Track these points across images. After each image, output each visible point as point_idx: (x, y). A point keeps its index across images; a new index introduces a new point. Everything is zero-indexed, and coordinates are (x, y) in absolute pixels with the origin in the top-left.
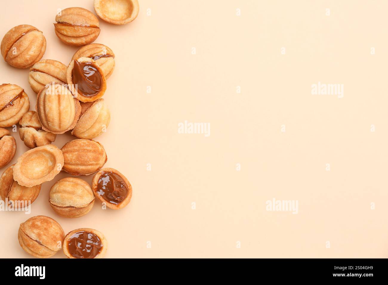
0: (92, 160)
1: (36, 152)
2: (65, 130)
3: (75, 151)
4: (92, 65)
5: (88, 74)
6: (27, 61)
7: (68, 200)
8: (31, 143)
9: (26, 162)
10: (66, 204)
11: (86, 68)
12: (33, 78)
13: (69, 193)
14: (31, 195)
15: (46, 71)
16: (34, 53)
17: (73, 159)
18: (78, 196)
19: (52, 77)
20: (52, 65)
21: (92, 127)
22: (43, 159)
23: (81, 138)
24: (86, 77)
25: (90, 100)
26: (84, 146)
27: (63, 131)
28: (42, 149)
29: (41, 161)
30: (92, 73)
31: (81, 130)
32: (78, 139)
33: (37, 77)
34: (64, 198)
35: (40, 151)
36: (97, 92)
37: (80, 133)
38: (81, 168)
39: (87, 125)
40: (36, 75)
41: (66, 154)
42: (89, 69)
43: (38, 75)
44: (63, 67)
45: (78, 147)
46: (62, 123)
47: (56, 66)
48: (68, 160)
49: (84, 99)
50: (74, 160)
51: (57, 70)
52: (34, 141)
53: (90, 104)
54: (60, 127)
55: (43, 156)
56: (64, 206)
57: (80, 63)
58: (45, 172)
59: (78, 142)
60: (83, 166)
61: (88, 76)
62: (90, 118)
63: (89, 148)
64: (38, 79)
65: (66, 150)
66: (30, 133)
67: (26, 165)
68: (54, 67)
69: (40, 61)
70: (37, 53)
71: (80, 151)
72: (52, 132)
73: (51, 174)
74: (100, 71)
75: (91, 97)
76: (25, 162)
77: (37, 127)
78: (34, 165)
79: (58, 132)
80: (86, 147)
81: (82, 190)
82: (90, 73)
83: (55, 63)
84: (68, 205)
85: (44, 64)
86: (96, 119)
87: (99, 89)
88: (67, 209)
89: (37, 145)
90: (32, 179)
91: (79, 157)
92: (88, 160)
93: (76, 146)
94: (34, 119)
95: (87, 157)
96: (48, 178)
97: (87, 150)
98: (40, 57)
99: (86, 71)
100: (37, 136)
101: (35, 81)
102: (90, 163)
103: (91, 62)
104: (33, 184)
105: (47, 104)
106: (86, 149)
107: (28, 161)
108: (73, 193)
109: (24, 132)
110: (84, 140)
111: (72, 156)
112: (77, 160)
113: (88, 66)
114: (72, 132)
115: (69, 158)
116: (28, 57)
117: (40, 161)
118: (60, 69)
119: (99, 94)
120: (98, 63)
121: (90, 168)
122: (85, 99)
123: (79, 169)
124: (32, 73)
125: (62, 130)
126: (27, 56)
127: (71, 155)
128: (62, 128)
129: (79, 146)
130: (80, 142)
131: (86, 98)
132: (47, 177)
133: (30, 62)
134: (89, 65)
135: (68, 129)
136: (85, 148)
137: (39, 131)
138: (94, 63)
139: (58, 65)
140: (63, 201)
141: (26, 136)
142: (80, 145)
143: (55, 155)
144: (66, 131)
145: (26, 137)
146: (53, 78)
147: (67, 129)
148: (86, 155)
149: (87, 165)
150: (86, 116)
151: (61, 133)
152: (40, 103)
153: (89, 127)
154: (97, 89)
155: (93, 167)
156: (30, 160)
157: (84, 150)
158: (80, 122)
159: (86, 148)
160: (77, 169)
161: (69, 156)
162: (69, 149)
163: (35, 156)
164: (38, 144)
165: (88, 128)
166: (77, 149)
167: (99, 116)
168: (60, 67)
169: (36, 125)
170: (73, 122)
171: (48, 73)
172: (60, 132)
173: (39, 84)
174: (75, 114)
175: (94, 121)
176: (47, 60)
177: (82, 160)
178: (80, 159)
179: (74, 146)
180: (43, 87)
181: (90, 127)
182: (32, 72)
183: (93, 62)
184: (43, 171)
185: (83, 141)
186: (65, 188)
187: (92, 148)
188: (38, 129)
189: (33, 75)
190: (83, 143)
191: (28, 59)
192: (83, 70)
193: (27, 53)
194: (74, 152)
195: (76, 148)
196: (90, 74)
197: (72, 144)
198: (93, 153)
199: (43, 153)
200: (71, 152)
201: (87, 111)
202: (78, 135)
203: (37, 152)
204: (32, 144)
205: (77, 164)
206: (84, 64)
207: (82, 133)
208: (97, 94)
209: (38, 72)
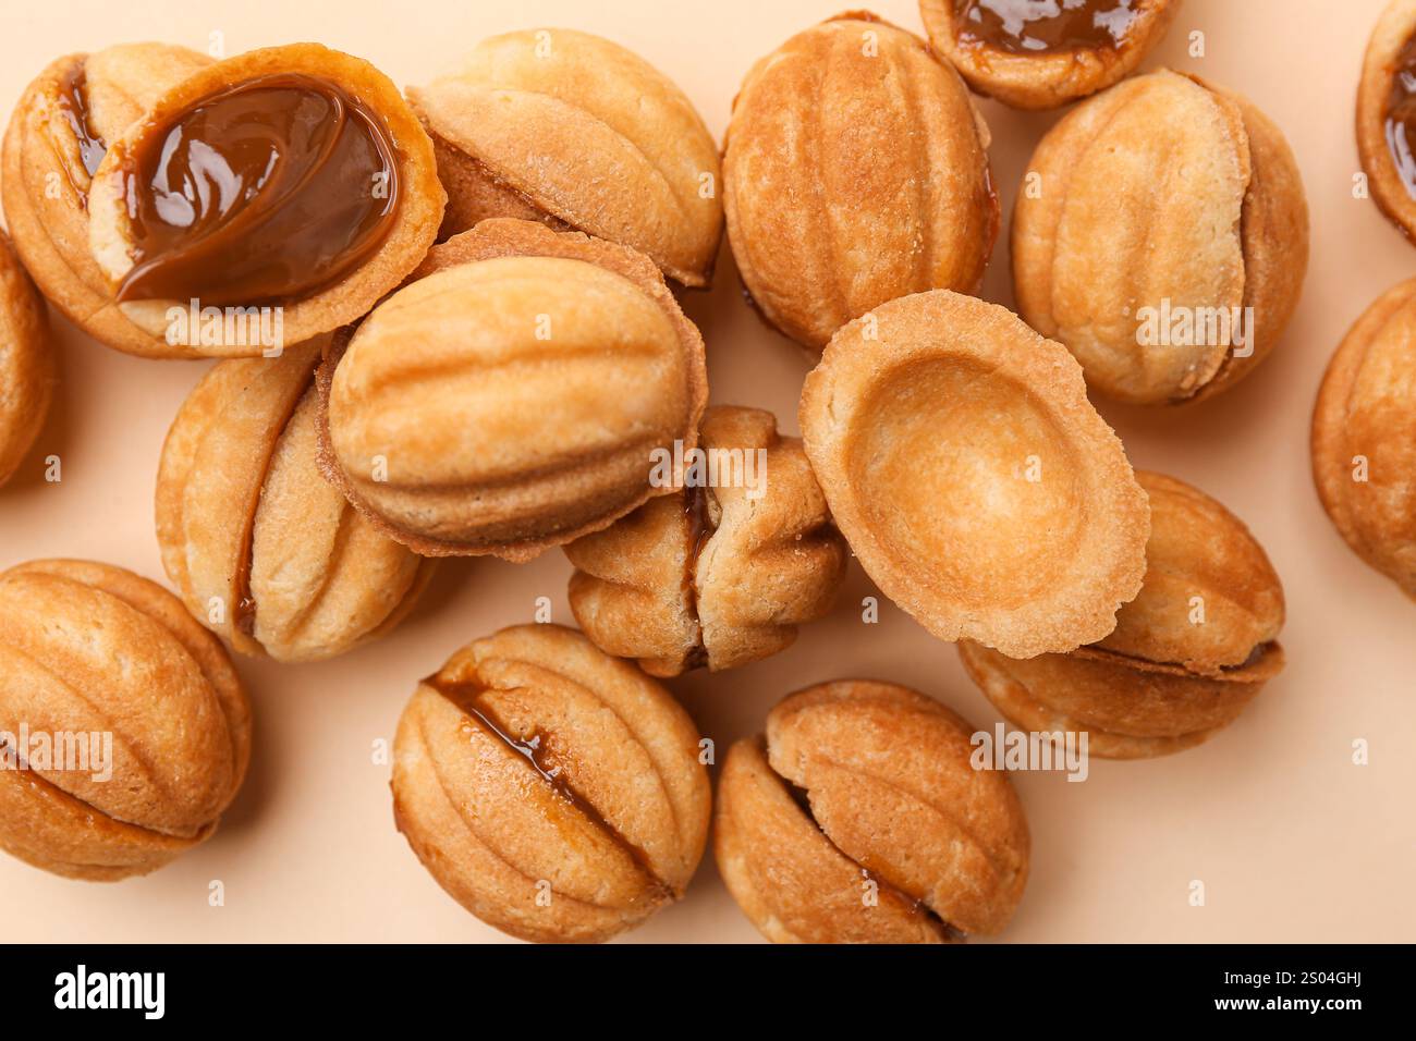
0: (876, 94)
1: (874, 519)
2: (672, 317)
3: (822, 231)
4: (143, 163)
5: (215, 190)
6: (163, 674)
7: (1195, 243)
8: (810, 566)
9: (960, 583)
10: (1223, 263)
11: (177, 211)
12: (303, 620)
13: (1141, 241)
14: (1185, 515)
15: (237, 524)
16: (98, 625)
17: (886, 229)
18: (1160, 173)
19: (275, 475)
20: (190, 490)
21: (623, 126)
22: (916, 466)
23: (717, 216)
24: (241, 202)
25: (426, 160)
26: (776, 169)
27: (680, 335)
28: (844, 476)
29: (933, 477)
30: (205, 158)
31: (658, 211)
32: (732, 230)
33: (290, 584)
34: (1184, 278)
35: (858, 492)
36: (350, 113)
37: (687, 214)
38: (947, 172)
39: (619, 166)
40: (274, 593)
41: (852, 296)
42: (176, 184)
43: (272, 584)
44: (197, 410)
45: (793, 207)
46: (615, 335)
47: (191, 460)
48: (898, 270)
49: (422, 209)
50: (891, 226)
51: (222, 444)
52: (789, 543)
53: (458, 171)
54: (645, 350)
55: (891, 471)
56: (1239, 273)
57: (139, 254)
58: (1008, 434)
59: (752, 216)
60: (927, 162)
61: (231, 185)
62: (558, 153)
63: (790, 126)
64: (308, 578)
65: (821, 303)
66: (738, 581)
67: (981, 579)
68: (198, 474)
69: (177, 590)
70: (107, 610)
71: (820, 188)
72: (697, 415)
73: (1029, 368)
74: (187, 102)
75: (400, 157)
76: (959, 586)
77: (687, 532)
78: (964, 525)
79: (690, 363)
80: (783, 151)
81: (1119, 149)
82: (208, 177)
83: (171, 473)
84: (1233, 240)
85: (190, 549)
86: (560, 106)
87: (329, 100)
88: (1260, 254)
89: (820, 519)
90: (1081, 510)
91: (871, 191)
92: (879, 115)
93: (781, 225)
94: (624, 567)
95: (863, 130)
96: (1063, 381)
97: (806, 137)
98: (146, 595)
99: (196, 204)
100: (754, 521)
101: (328, 600)
102: (899, 103)
103: (120, 174)
104: (1129, 490)
105: (470, 457)
106: (800, 146)
107: (949, 570)
108: (1143, 211)
109: (734, 624)
110: (729, 188)
111: (867, 240)
112: (893, 196)
113: (159, 200)
114: (688, 279)
115: (885, 264)
116: (131, 671)
117: (929, 487)
118: (207, 431)
119: (364, 96)
120: (121, 126)
121: (938, 107)
122: (417, 194)
123: (955, 187)
124: (268, 631)
125: (672, 339)
126: (127, 673)
127: (860, 255)
128: (655, 336)
129: (783, 201)
130: (754, 201)
131: (411, 187)
132: (1055, 392)
133: (175, 657)
134: (147, 193)
135: (657, 293)
136: (793, 158)
137: (713, 515)
138: (121, 151)
139: (185, 445)
140: (1203, 281)
141: (766, 607)
142: (771, 195)
143: (872, 370)
144: (678, 311)
145: (777, 606)
146: (278, 464)
147: (665, 308)
148: (840, 136)
149: (920, 126)
150: (545, 178)
151: (699, 346)
152: (478, 521)
153: (629, 148)
154: (332, 109)
155: (925, 88)
156: (936, 558)
157: (806, 161)
158: (604, 222)
159: (791, 154)
160: (956, 200)
161: (865, 264)
162: (810, 273)
163: (900, 527)
164: (811, 515)
165: (641, 160)
166: (804, 212)
167: (536, 92)
168: (198, 429)
169: (667, 547)
170: (603, 264)
171: (249, 503)
172: (691, 354)
173: (346, 569)
174: (543, 255)
175: (579, 114)
176: (160, 534)
177: (886, 162)
178: (878, 178)
179: (790, 244)
180: (364, 518)
181: (624, 140)
182: (260, 635)
183: (116, 160)
184: (1004, 455)
185: (744, 185)
186: (1110, 274)
187: (783, 105)
188: (701, 528)
189: (282, 621)
190: (754, 179)
191: (147, 668)
192: (188, 229)
193: (103, 675)
194: (829, 238)
195: (799, 224)
196: (216, 178)
197: (770, 263)
198: (822, 98)
199: (874, 469)
200: (829, 258)
201: (512, 180)
202: (697, 236)
203: (870, 509)
204: (817, 560)
205: (924, 199)
206: (145, 226)
207: (680, 200)
208: (369, 110)
209: (258, 582)
